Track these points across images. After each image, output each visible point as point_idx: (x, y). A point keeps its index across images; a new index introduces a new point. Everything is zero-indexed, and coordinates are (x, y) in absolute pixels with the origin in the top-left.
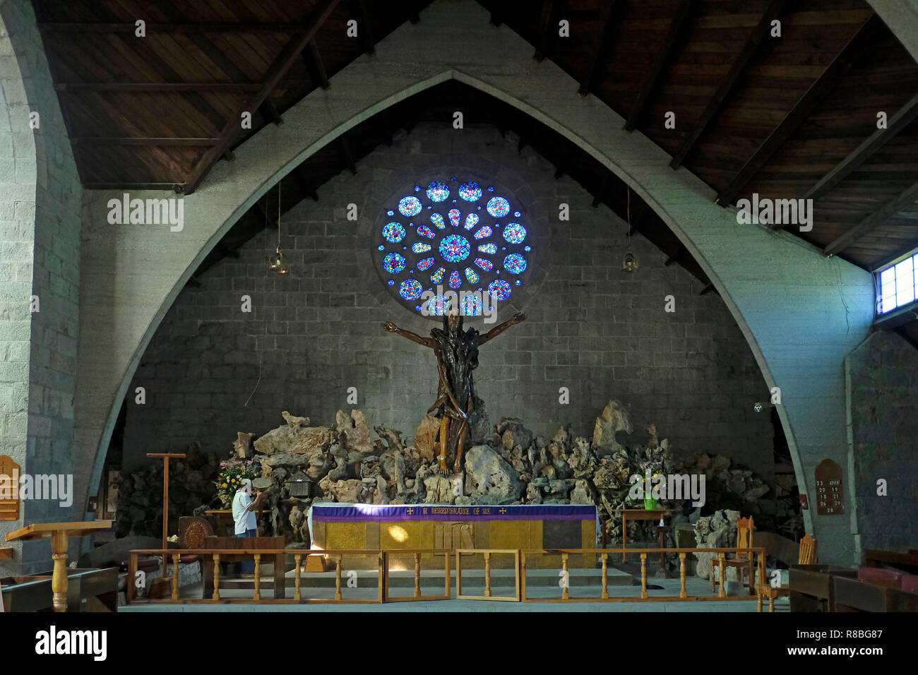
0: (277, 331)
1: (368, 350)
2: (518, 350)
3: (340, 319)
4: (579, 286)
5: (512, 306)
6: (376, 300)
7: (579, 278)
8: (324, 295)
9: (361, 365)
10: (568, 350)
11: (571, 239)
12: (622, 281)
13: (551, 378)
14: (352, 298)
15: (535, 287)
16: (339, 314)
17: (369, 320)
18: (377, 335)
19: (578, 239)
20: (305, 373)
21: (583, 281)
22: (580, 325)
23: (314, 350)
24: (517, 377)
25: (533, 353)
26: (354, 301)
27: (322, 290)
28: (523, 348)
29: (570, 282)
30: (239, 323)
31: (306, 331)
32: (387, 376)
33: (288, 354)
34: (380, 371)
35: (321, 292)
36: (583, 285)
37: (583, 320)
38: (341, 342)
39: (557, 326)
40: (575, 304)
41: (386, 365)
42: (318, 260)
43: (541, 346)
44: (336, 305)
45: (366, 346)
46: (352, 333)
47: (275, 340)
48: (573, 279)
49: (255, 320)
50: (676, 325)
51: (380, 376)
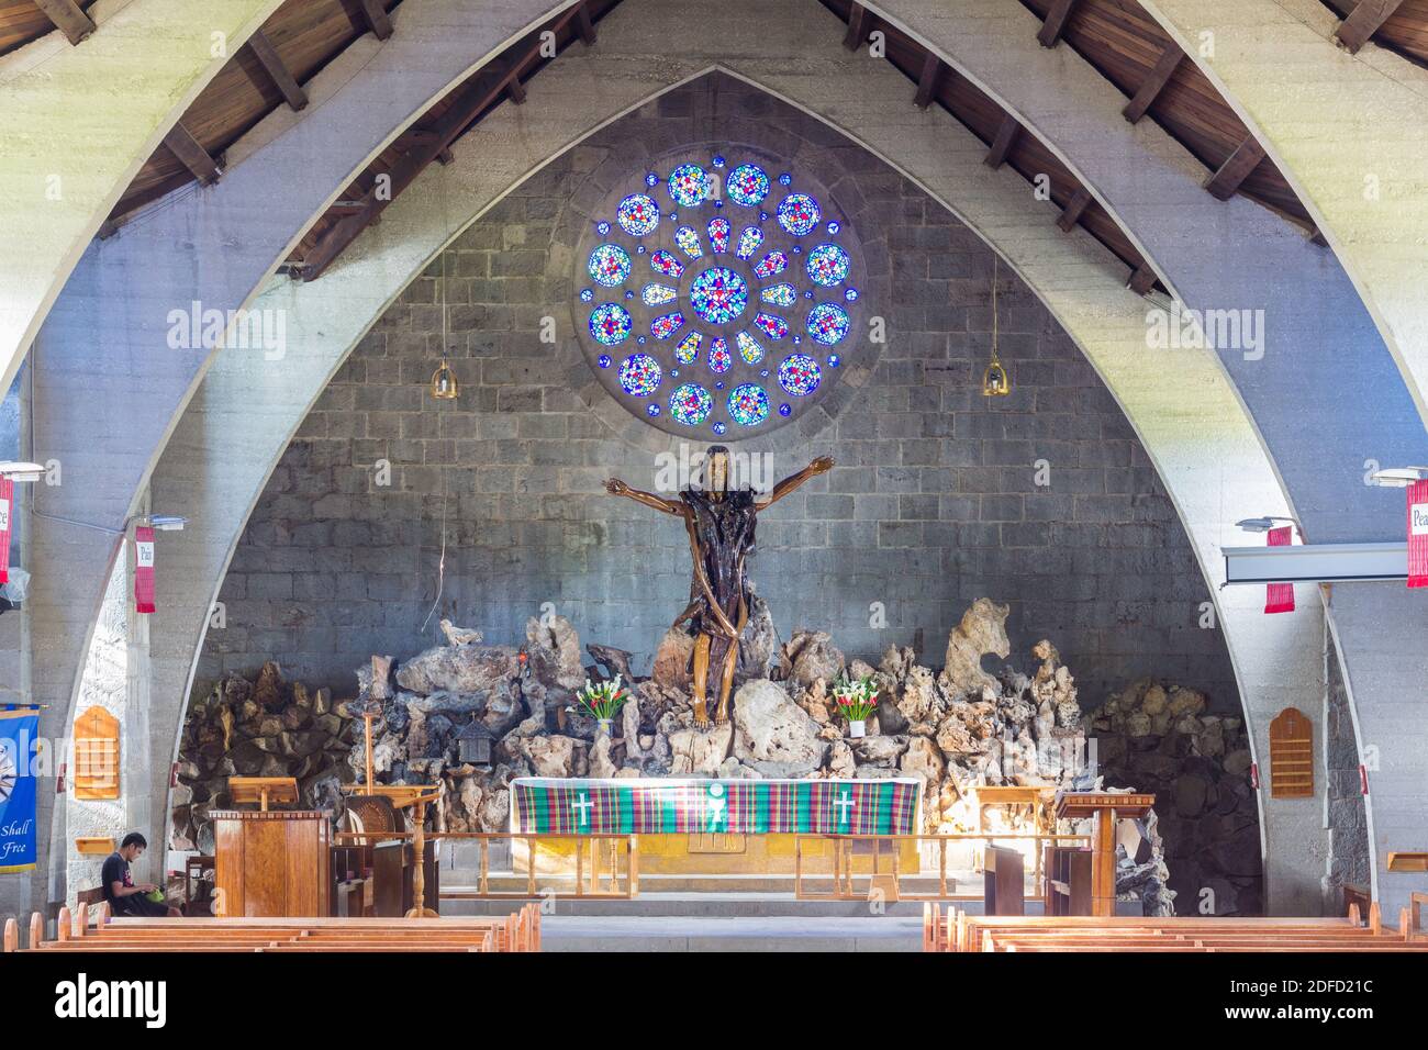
0: (405, 457)
1: (564, 493)
2: (831, 490)
3: (515, 435)
4: (942, 370)
5: (822, 409)
6: (578, 399)
7: (942, 355)
8: (487, 390)
9: (553, 520)
10: (920, 493)
11: (928, 280)
12: (1020, 361)
13: (889, 545)
14: (535, 395)
15: (863, 372)
16: (515, 424)
17: (567, 437)
18: (581, 464)
19: (941, 280)
20: (455, 536)
21: (949, 359)
22: (943, 447)
23: (471, 492)
24: (828, 542)
25: (857, 497)
26: (541, 401)
27: (485, 379)
28: (839, 490)
29: (926, 361)
30: (339, 443)
31: (457, 459)
32: (600, 542)
33: (426, 500)
34: (588, 532)
35: (482, 384)
36: (949, 369)
37: (948, 435)
38: (517, 479)
39: (901, 446)
40: (934, 405)
41: (597, 521)
42: (475, 323)
43: (872, 486)
44: (509, 410)
45: (563, 487)
46: (537, 461)
47: (403, 475)
48: (932, 357)
49: (367, 437)
50: (1115, 444)
51: (586, 541)
